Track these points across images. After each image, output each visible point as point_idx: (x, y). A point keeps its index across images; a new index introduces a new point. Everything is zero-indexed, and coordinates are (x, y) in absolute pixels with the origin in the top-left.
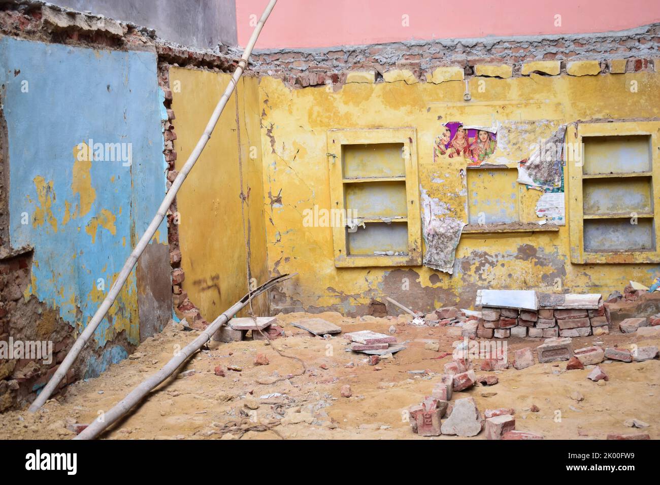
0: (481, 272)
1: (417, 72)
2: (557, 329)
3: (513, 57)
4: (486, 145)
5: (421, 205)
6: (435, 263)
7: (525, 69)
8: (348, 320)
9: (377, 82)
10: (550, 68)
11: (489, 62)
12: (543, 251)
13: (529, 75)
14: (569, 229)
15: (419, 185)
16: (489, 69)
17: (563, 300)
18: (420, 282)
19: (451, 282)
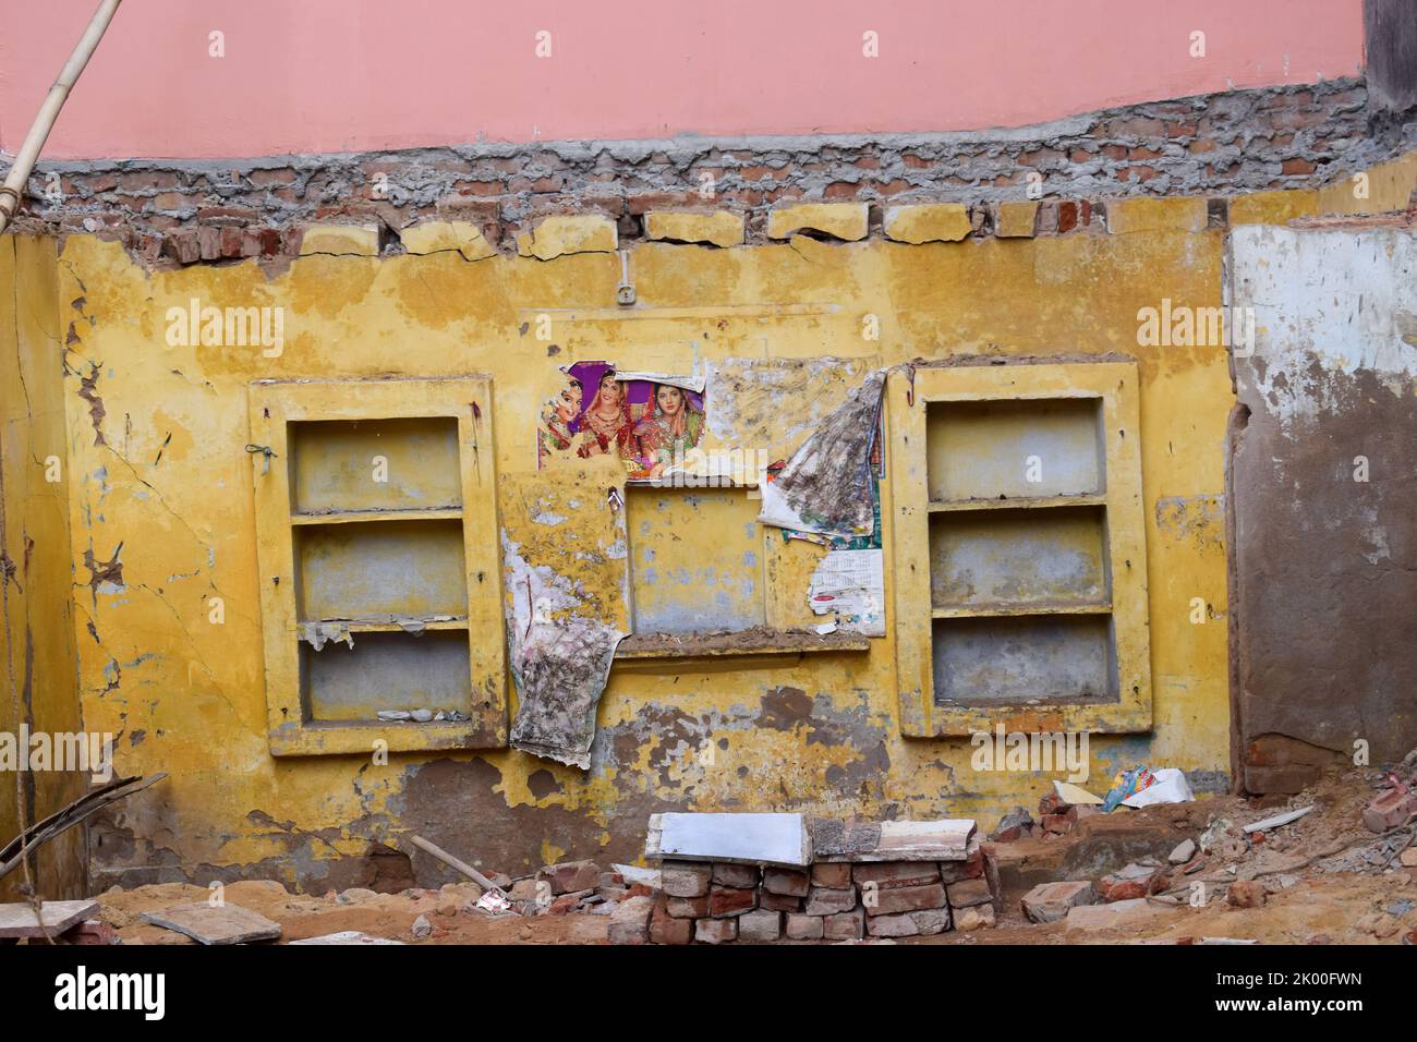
0: (667, 762)
1: (493, 228)
2: (859, 915)
3: (747, 193)
4: (678, 426)
5: (504, 584)
6: (541, 742)
7: (777, 224)
8: (300, 903)
9: (386, 252)
10: (842, 222)
11: (684, 204)
12: (828, 704)
13: (786, 241)
14: (896, 645)
15: (499, 531)
16: (683, 223)
17: (876, 838)
18: (502, 793)
19: (585, 792)
